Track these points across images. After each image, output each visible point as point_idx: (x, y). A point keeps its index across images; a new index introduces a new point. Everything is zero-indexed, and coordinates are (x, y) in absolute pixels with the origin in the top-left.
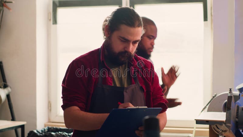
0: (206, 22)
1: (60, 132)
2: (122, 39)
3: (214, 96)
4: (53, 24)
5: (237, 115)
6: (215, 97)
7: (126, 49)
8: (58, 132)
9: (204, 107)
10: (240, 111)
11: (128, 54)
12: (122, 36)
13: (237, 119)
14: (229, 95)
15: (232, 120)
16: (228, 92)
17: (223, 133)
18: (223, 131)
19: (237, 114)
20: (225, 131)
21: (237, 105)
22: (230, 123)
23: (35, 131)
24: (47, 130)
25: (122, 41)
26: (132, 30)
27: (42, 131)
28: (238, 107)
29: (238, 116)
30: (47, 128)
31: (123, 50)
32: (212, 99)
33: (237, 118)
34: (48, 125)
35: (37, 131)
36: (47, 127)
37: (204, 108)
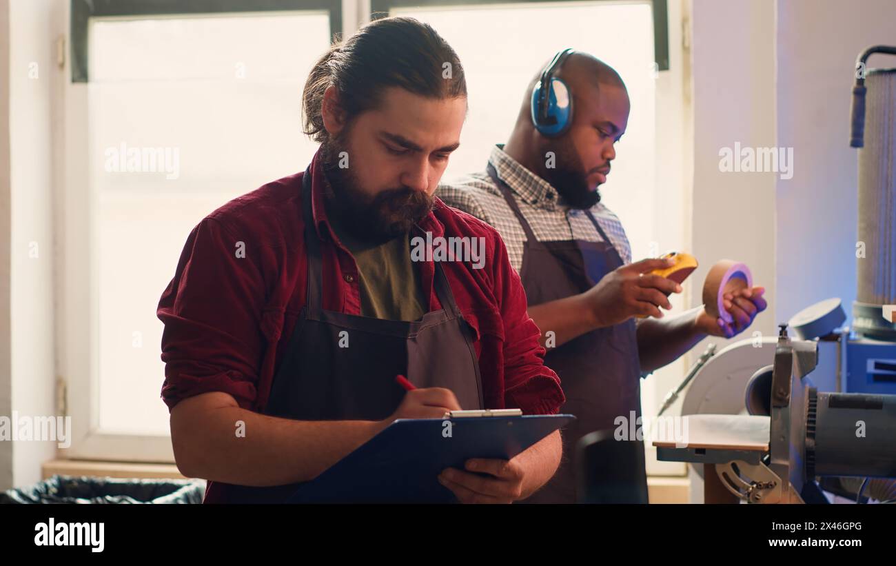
0: (664, 73)
1: (109, 498)
2: (391, 143)
3: (706, 352)
4: (74, 81)
5: (811, 425)
6: (711, 359)
7: (407, 181)
8: (103, 496)
9: (669, 396)
10: (821, 408)
11: (414, 200)
12: (394, 131)
13: (810, 442)
14: (780, 350)
15: (794, 442)
16: (775, 339)
17: (761, 493)
18: (759, 487)
19: (809, 422)
20: (769, 487)
21: (808, 386)
22: (786, 457)
23: (14, 495)
24: (54, 490)
25: (390, 150)
26: (429, 107)
27: (36, 492)
28: (813, 395)
29: (813, 428)
30: (54, 481)
31: (396, 185)
32: (700, 366)
33: (809, 435)
34: (56, 470)
35: (21, 495)
36: (55, 476)
37: (670, 402)
